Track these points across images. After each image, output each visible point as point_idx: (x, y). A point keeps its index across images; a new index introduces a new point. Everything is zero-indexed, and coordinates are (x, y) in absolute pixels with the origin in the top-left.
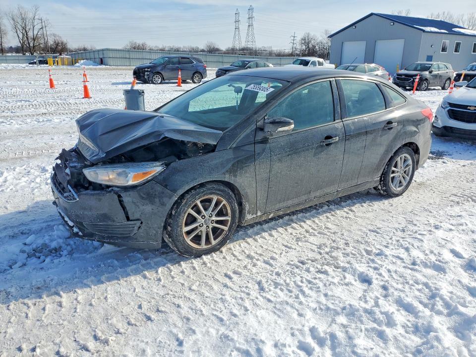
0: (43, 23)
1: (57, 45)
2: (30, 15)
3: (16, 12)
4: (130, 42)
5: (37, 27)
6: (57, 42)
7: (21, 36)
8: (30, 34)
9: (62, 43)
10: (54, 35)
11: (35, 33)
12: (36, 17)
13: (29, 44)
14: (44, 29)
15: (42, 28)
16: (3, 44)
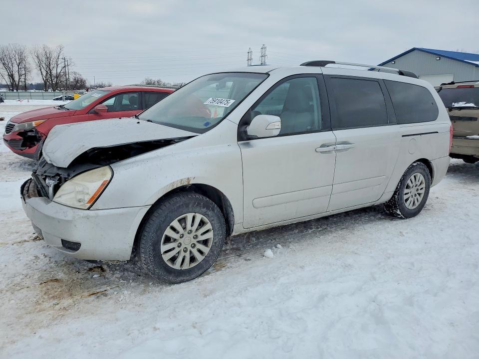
0: (66, 62)
1: (77, 82)
2: (54, 55)
3: (41, 51)
4: (146, 79)
5: (61, 66)
6: (77, 79)
7: (44, 73)
8: (54, 72)
9: (81, 81)
10: (75, 73)
11: (59, 71)
12: (60, 57)
13: (52, 82)
14: (67, 68)
15: (65, 67)
16: (26, 81)
